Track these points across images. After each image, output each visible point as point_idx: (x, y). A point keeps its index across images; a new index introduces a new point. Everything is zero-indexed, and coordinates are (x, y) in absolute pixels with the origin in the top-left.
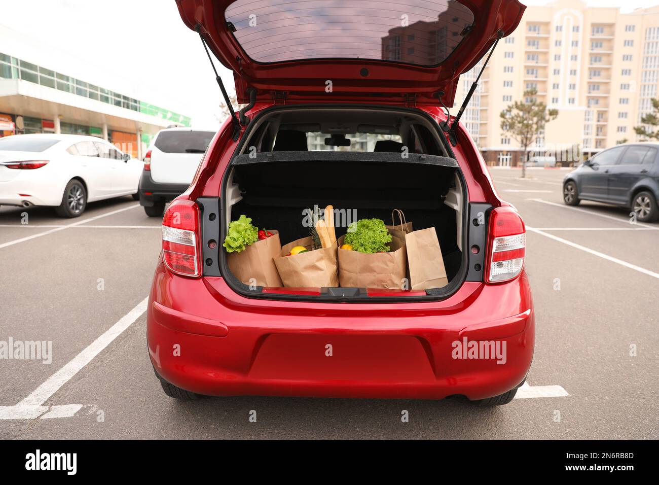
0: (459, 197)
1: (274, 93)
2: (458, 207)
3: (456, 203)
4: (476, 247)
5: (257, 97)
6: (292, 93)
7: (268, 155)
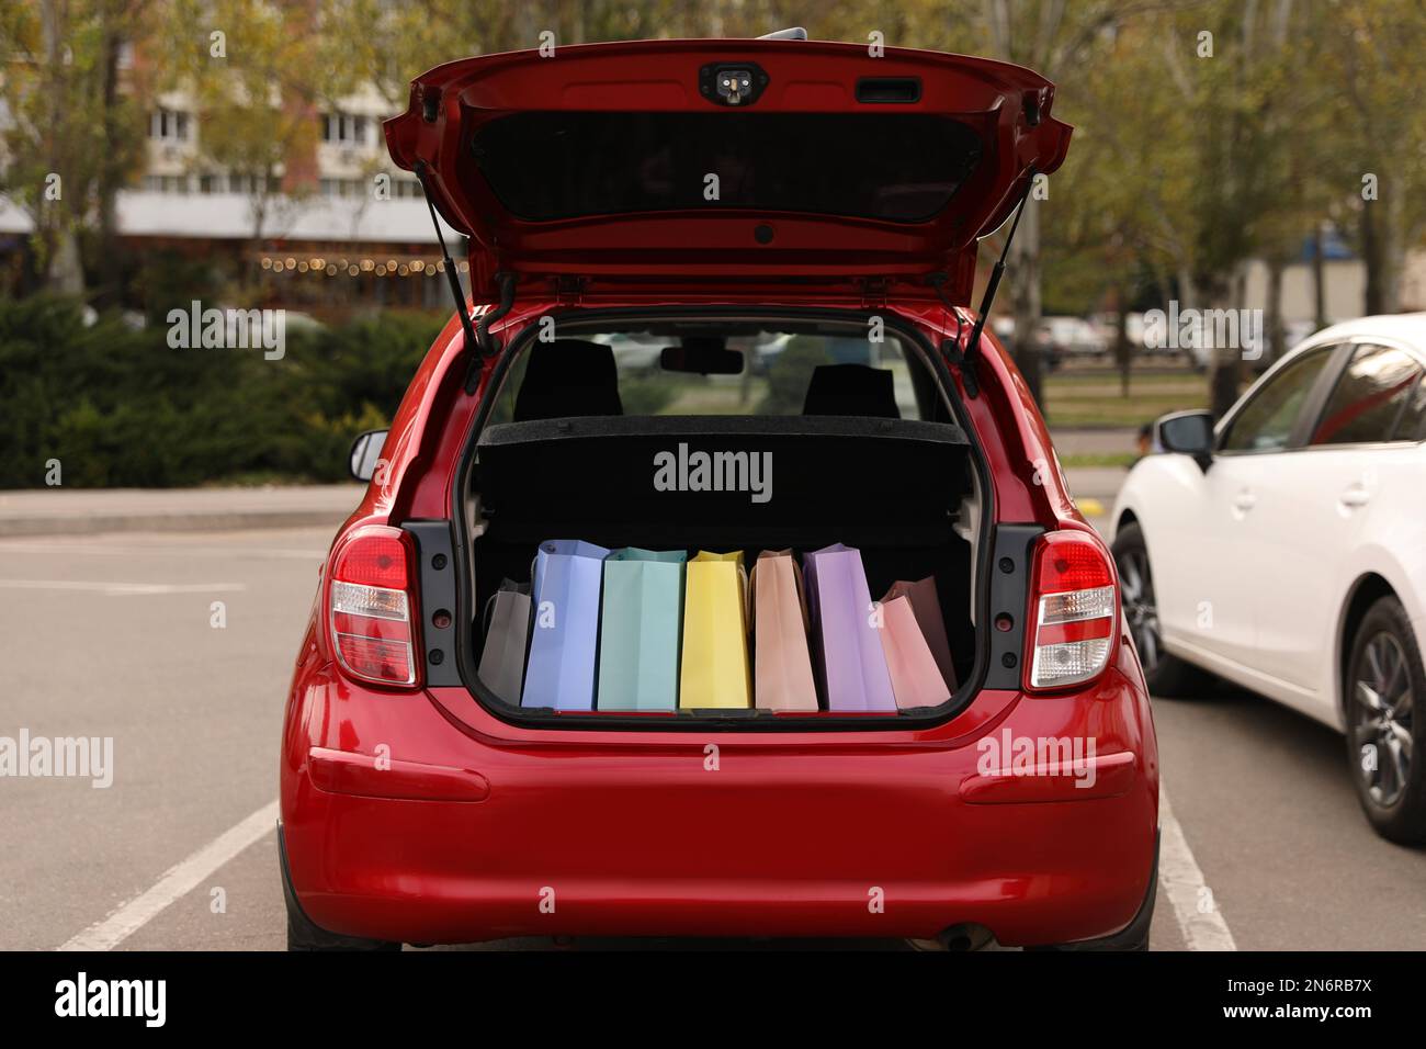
0: (974, 512)
1: (557, 279)
2: (971, 534)
3: (968, 526)
4: (1006, 617)
5: (518, 289)
6: (598, 278)
7: (560, 425)
